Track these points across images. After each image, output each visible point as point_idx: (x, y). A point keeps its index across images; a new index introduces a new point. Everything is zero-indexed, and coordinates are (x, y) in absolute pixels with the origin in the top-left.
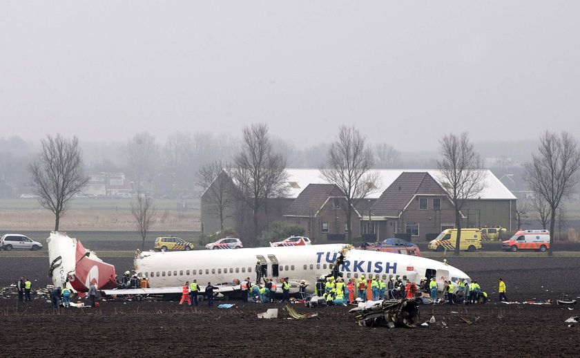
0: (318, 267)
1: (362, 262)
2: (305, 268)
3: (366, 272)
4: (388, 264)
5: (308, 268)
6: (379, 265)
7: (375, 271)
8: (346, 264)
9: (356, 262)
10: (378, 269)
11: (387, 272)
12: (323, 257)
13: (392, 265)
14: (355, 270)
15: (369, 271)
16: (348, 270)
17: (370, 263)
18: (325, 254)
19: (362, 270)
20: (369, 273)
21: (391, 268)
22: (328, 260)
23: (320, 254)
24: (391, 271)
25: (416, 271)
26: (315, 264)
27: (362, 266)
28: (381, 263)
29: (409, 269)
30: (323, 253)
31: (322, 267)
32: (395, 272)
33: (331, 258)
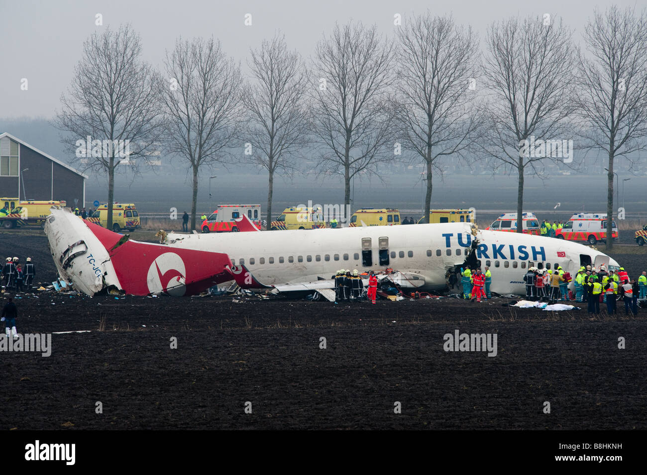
0: (449, 253)
1: (502, 247)
2: (429, 254)
3: (509, 259)
4: (533, 248)
5: (434, 254)
6: (523, 249)
7: (520, 258)
8: (482, 248)
9: (494, 246)
10: (523, 255)
11: (535, 258)
12: (454, 240)
13: (538, 250)
14: (495, 257)
15: (513, 257)
16: (487, 257)
17: (511, 247)
18: (456, 236)
19: (503, 257)
20: (513, 261)
21: (539, 253)
22: (461, 243)
23: (448, 236)
24: (539, 257)
25: (568, 257)
26: (444, 249)
27: (503, 251)
28: (525, 247)
29: (561, 254)
30: (452, 235)
31: (454, 252)
32: (544, 259)
33: (465, 241)
